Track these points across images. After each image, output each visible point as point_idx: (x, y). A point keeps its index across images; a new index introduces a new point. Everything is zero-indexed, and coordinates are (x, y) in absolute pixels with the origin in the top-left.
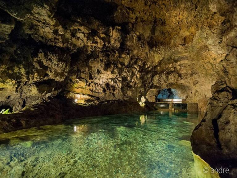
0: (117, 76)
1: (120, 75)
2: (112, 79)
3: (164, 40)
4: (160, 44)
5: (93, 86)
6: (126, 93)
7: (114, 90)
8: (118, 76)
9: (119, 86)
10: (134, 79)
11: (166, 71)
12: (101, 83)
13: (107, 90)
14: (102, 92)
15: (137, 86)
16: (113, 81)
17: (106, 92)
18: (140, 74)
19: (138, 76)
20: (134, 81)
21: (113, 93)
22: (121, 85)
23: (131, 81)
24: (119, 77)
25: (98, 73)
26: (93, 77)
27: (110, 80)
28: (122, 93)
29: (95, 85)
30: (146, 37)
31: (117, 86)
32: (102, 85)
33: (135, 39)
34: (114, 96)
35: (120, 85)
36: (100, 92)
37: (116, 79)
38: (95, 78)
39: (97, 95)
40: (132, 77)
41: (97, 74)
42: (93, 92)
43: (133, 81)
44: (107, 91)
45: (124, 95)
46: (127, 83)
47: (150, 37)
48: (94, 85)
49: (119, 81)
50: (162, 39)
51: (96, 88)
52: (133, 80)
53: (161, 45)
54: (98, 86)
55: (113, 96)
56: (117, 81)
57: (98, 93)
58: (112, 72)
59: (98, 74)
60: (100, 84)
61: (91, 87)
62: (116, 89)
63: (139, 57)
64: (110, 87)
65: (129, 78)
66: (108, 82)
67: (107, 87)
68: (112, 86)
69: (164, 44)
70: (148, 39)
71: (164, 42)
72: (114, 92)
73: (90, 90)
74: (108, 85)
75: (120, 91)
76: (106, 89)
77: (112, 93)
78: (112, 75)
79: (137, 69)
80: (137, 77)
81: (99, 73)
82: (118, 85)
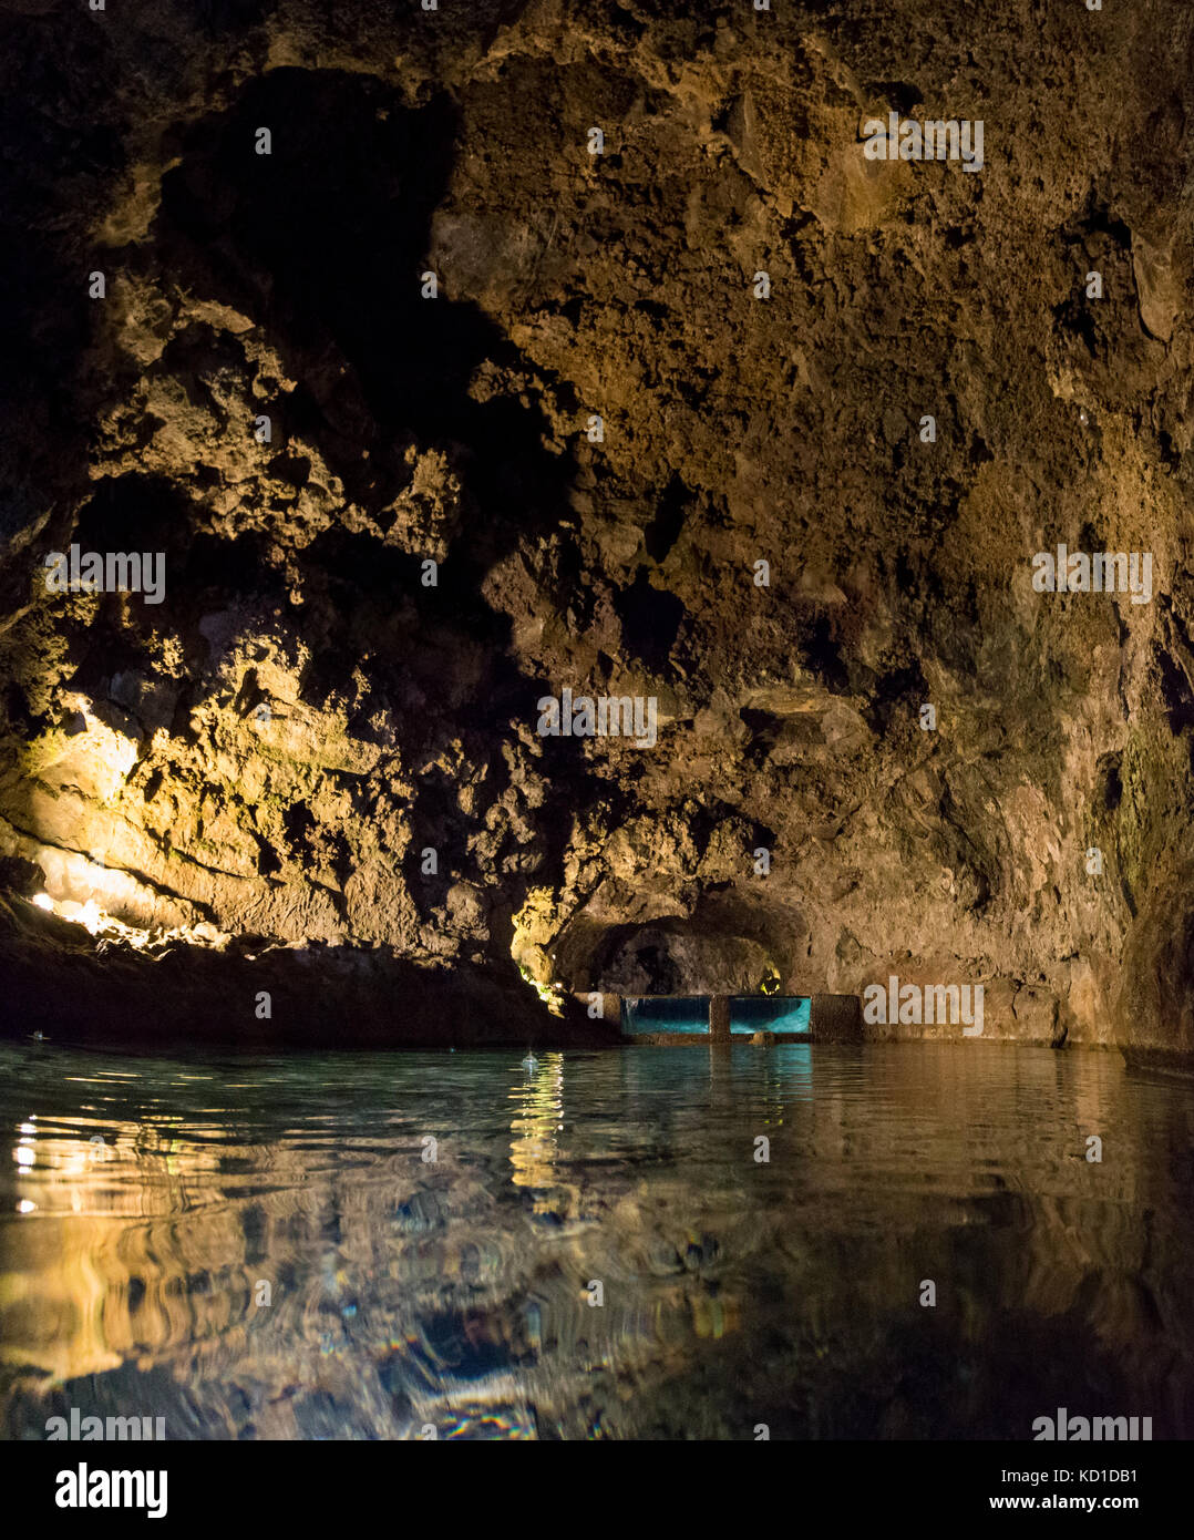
0: (384, 761)
1: (406, 761)
2: (346, 781)
3: (709, 612)
4: (682, 629)
5: (176, 805)
6: (441, 901)
7: (343, 869)
8: (395, 766)
9: (388, 841)
10: (504, 812)
11: (696, 802)
12: (252, 791)
13: (291, 857)
14: (244, 862)
15: (518, 864)
16: (353, 790)
17: (273, 875)
18: (547, 780)
19: (534, 796)
20: (498, 825)
21: (337, 888)
22: (405, 836)
23: (478, 825)
24: (396, 776)
25: (243, 706)
26: (195, 725)
27: (328, 786)
28: (406, 902)
29: (196, 798)
30: (611, 561)
31: (370, 837)
32: (253, 809)
33: (546, 553)
34: (344, 917)
35: (400, 837)
36: (226, 864)
37: (373, 784)
38: (212, 738)
39: (202, 887)
40: (486, 797)
41: (236, 709)
42: (175, 859)
43: (491, 825)
44: (287, 865)
45: (425, 917)
46: (448, 828)
47: (634, 567)
48: (187, 801)
49: (398, 802)
50: (697, 603)
51: (200, 824)
52: (492, 817)
53: (689, 636)
54: (217, 812)
55: (333, 913)
56: (376, 799)
57: (213, 871)
58: (358, 728)
59: (244, 715)
60: (238, 799)
61: (167, 806)
62: (361, 861)
63: (548, 671)
64: (314, 837)
65: (466, 799)
66: (305, 793)
67: (287, 837)
68: (327, 838)
69: (703, 630)
70: (622, 572)
71: (708, 623)
72: (342, 880)
73: (152, 833)
74: (298, 818)
75: (398, 883)
76: (283, 850)
77: (330, 891)
78: (355, 743)
79: (526, 748)
80: (522, 799)
81: (251, 707)
82: (381, 834)
